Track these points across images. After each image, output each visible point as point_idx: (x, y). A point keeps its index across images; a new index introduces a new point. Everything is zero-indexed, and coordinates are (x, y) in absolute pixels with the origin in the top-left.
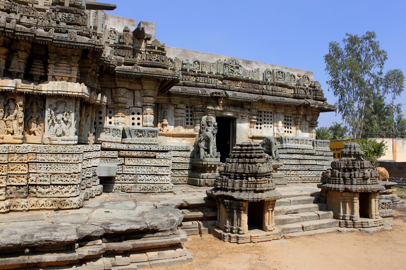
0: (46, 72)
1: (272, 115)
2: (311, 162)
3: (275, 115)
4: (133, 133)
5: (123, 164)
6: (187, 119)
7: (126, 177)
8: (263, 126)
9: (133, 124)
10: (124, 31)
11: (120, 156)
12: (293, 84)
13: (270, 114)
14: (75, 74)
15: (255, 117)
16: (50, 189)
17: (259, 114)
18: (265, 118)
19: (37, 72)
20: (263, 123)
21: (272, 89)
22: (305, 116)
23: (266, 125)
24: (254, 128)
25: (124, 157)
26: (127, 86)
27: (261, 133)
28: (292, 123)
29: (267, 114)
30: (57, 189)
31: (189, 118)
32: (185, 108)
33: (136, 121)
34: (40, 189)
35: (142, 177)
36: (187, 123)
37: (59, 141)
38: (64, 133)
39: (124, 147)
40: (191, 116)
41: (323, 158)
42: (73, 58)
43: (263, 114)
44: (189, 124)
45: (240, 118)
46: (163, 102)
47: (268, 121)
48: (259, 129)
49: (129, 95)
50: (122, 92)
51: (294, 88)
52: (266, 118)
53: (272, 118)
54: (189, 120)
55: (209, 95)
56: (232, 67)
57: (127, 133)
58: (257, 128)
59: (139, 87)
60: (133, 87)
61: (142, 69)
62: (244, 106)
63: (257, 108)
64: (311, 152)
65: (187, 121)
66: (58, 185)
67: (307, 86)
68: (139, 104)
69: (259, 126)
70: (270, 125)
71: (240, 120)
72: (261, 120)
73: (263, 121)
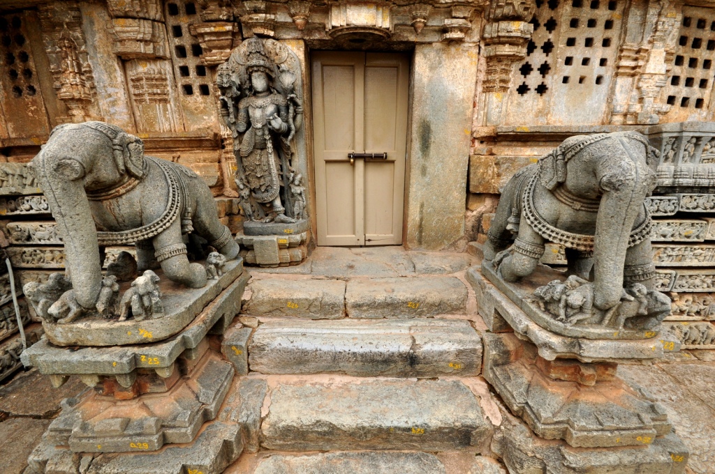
3: (636, 14)
6: (185, 71)
8: (554, 78)
13: (603, 13)
15: (516, 30)
17: (545, 11)
18: (573, 33)
20: (561, 61)
24: (505, 89)
27: (542, 113)
29: (585, 13)
31: (191, 62)
32: (153, 10)
36: (188, 90)
40: (197, 51)
43: (566, 11)
44: (196, 91)
45: (437, 46)
47: (588, 53)
48: (532, 94)
52: (582, 33)
53: (614, 31)
54: (193, 73)
58: (523, 89)
65: (181, 81)
69: (534, 79)
70: (595, 69)
71: (432, 54)
72: (548, 48)
73: (561, 50)
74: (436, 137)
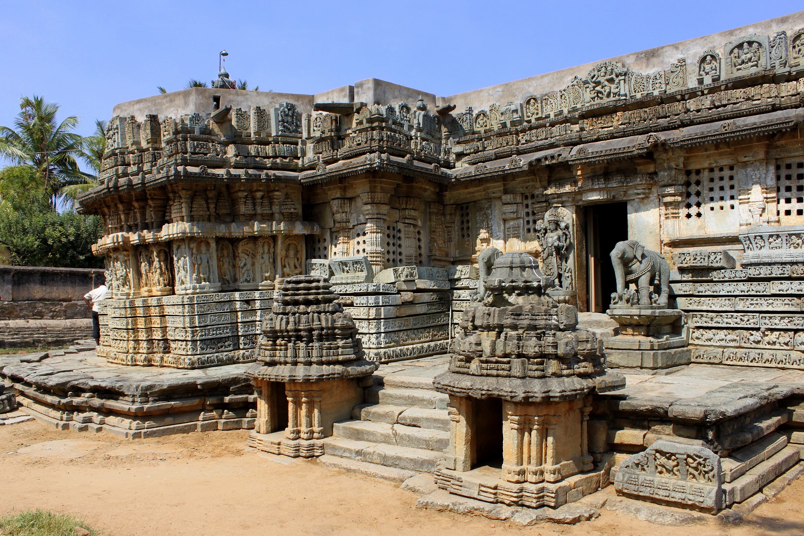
1: (733, 173)
6: (528, 222)
8: (705, 209)
13: (726, 173)
15: (671, 190)
17: (695, 178)
18: (712, 185)
20: (707, 199)
21: (713, 102)
23: (716, 205)
24: (678, 217)
26: (339, 195)
27: (700, 228)
29: (717, 174)
31: (531, 218)
32: (519, 200)
33: (361, 247)
36: (528, 231)
40: (534, 214)
43: (706, 175)
44: (532, 231)
45: (637, 200)
46: (480, 198)
47: (722, 194)
48: (694, 218)
49: (351, 207)
52: (717, 184)
53: (735, 182)
54: (531, 223)
55: (526, 168)
58: (689, 216)
62: (638, 168)
63: (673, 165)
65: (526, 227)
68: (362, 218)
69: (694, 210)
70: (728, 202)
71: (635, 204)
72: (698, 194)
73: (706, 194)
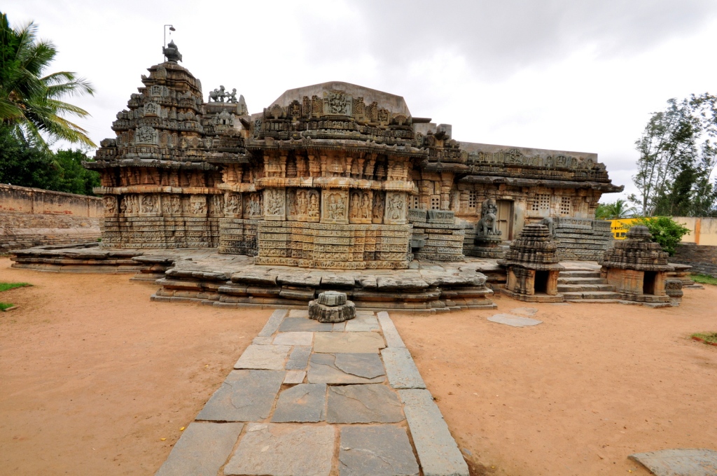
0: (386, 174)
1: (549, 197)
2: (588, 241)
3: (553, 198)
4: (434, 216)
5: (428, 239)
6: (471, 203)
7: (429, 248)
8: (539, 207)
9: (433, 208)
10: (428, 134)
11: (425, 233)
12: (574, 168)
13: (547, 197)
14: (406, 174)
15: (532, 200)
16: (389, 255)
17: (537, 197)
18: (542, 200)
19: (381, 174)
20: (540, 205)
21: (551, 173)
22: (585, 198)
23: (543, 207)
24: (530, 209)
25: (429, 233)
26: (430, 178)
27: (538, 214)
28: (570, 204)
29: (544, 197)
30: (394, 255)
31: (472, 201)
32: (469, 193)
33: (435, 206)
34: (383, 255)
35: (441, 249)
36: (471, 206)
37: (394, 222)
38: (398, 217)
39: (428, 225)
40: (474, 199)
41: (602, 238)
42: (405, 163)
43: (540, 196)
45: (518, 200)
47: (545, 204)
48: (535, 210)
49: (431, 185)
50: (426, 183)
51: (575, 172)
52: (544, 200)
53: (549, 200)
55: (492, 182)
56: (513, 155)
57: (430, 215)
59: (438, 179)
60: (434, 179)
61: (444, 165)
62: (523, 189)
63: (535, 191)
64: (589, 232)
66: (394, 252)
67: (590, 168)
68: (438, 192)
69: (535, 208)
70: (546, 206)
72: (538, 202)
73: (540, 203)
74: (518, 217)
